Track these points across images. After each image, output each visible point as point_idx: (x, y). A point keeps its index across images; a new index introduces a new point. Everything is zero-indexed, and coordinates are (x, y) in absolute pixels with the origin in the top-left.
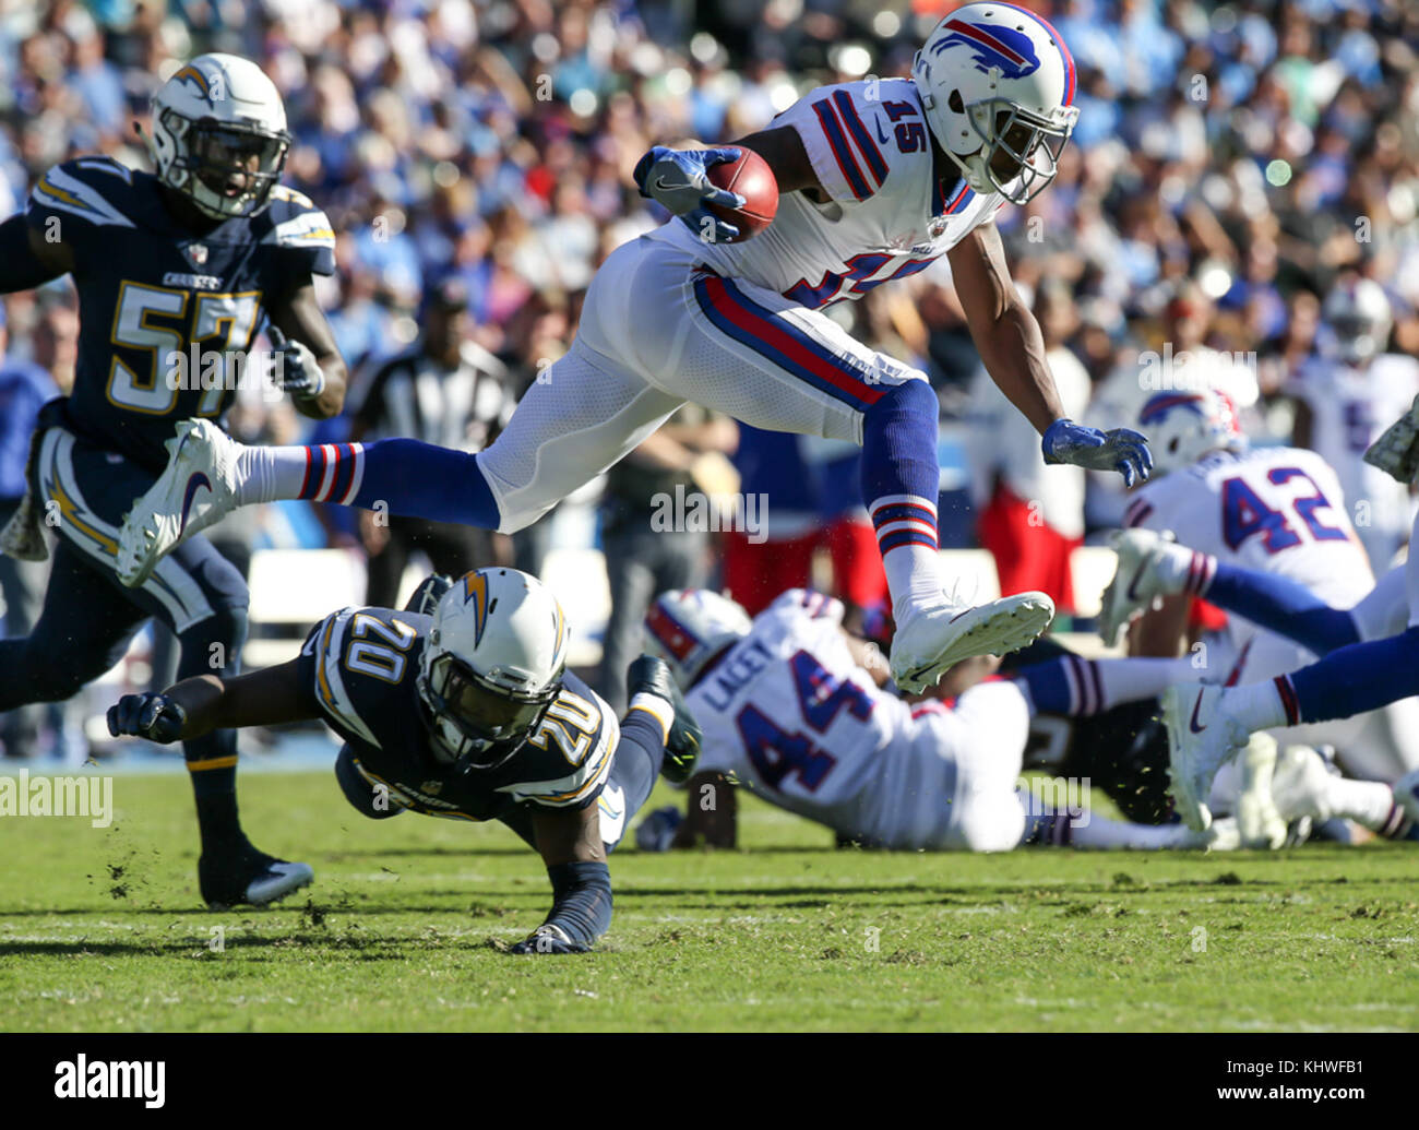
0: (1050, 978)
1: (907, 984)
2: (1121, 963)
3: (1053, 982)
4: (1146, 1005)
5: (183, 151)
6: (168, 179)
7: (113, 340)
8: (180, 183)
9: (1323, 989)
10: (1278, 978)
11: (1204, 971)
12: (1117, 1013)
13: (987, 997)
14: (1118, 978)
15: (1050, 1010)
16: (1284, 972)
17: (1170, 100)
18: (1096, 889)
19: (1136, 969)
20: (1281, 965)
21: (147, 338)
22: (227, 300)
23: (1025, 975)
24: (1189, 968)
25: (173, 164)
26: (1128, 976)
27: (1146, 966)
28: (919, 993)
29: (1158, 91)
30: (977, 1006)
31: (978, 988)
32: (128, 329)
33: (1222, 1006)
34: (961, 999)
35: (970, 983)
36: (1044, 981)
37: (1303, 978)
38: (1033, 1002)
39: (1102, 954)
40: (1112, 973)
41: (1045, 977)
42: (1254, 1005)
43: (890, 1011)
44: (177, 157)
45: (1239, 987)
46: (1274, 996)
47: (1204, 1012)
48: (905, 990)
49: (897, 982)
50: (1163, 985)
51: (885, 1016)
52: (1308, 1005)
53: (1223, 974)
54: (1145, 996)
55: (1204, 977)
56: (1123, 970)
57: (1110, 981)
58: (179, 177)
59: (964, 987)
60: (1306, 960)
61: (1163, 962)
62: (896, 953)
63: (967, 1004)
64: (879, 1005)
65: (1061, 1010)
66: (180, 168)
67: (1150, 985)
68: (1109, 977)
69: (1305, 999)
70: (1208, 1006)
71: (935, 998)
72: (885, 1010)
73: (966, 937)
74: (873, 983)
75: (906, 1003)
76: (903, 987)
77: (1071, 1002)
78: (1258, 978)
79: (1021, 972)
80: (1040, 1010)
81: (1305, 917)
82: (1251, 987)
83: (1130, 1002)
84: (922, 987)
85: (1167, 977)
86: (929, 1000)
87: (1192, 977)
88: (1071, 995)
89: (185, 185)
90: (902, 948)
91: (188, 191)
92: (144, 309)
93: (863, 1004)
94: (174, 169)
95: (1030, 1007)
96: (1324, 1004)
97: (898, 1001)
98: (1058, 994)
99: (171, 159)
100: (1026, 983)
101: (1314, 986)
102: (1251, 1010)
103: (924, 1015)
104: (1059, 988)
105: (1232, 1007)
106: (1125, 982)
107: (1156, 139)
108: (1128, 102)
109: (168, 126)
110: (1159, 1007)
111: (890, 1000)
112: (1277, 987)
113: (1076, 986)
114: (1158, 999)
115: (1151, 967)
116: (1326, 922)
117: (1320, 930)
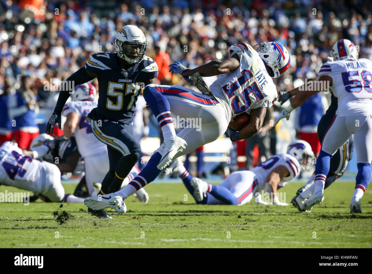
0: (66, 231)
1: (34, 232)
2: (82, 228)
3: (66, 232)
4: (88, 237)
5: (121, 49)
6: (119, 56)
7: (107, 94)
8: (121, 57)
9: (127, 234)
10: (117, 232)
11: (100, 230)
12: (81, 239)
13: (52, 235)
14: (81, 232)
15: (66, 238)
16: (118, 230)
17: (91, 39)
18: (75, 212)
19: (85, 230)
20: (117, 229)
21: (115, 94)
22: (134, 85)
23: (60, 231)
24: (97, 230)
25: (120, 53)
26: (83, 231)
27: (87, 229)
28: (37, 234)
29: (89, 37)
30: (50, 237)
31: (50, 233)
32: (111, 92)
33: (105, 238)
34: (46, 236)
35: (48, 232)
36: (64, 232)
37: (122, 232)
38: (62, 237)
39: (77, 226)
40: (79, 230)
41: (65, 231)
42: (111, 237)
43: (30, 238)
44: (120, 51)
45: (108, 234)
46: (116, 236)
47: (100, 239)
48: (33, 234)
49: (31, 232)
50: (91, 233)
51: (29, 239)
52: (124, 238)
53: (105, 231)
54: (87, 236)
55: (100, 231)
56: (82, 230)
57: (79, 232)
58: (121, 55)
59: (47, 233)
60: (123, 228)
61: (91, 228)
62: (31, 226)
63: (48, 237)
64: (28, 237)
65: (69, 238)
66: (121, 53)
67: (88, 233)
68: (79, 231)
69: (123, 237)
70: (102, 238)
71: (40, 236)
72: (29, 238)
73: (47, 222)
74: (26, 232)
75: (34, 237)
76: (33, 233)
77: (71, 237)
78: (112, 232)
79: (59, 230)
80: (64, 238)
81: (122, 218)
82: (111, 234)
83: (84, 237)
84: (37, 233)
85: (92, 231)
86: (39, 236)
87: (98, 231)
88: (71, 235)
89: (122, 57)
90: (32, 224)
91: (123, 58)
92: (114, 88)
93: (24, 237)
94: (120, 54)
95: (62, 238)
96: (127, 238)
97: (32, 236)
98: (68, 235)
99: (119, 51)
100: (61, 232)
101: (125, 234)
102: (111, 239)
103: (38, 239)
104: (68, 234)
105: (107, 238)
106: (83, 232)
107: (88, 47)
108: (82, 39)
109: (118, 44)
110: (90, 238)
111: (30, 236)
112: (117, 234)
113: (72, 233)
114: (90, 236)
115: (88, 229)
116: (127, 220)
117: (126, 221)
